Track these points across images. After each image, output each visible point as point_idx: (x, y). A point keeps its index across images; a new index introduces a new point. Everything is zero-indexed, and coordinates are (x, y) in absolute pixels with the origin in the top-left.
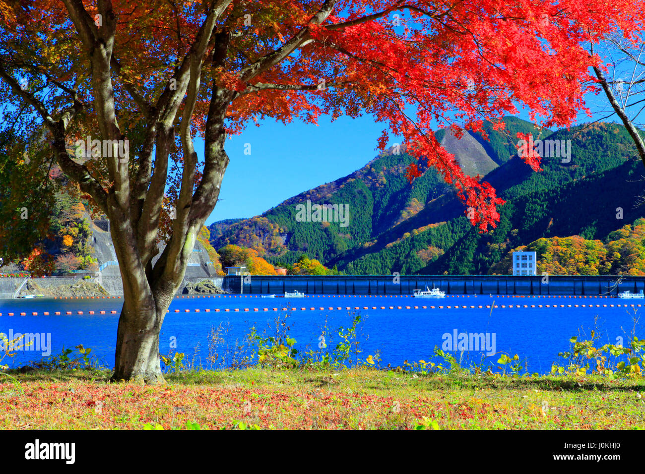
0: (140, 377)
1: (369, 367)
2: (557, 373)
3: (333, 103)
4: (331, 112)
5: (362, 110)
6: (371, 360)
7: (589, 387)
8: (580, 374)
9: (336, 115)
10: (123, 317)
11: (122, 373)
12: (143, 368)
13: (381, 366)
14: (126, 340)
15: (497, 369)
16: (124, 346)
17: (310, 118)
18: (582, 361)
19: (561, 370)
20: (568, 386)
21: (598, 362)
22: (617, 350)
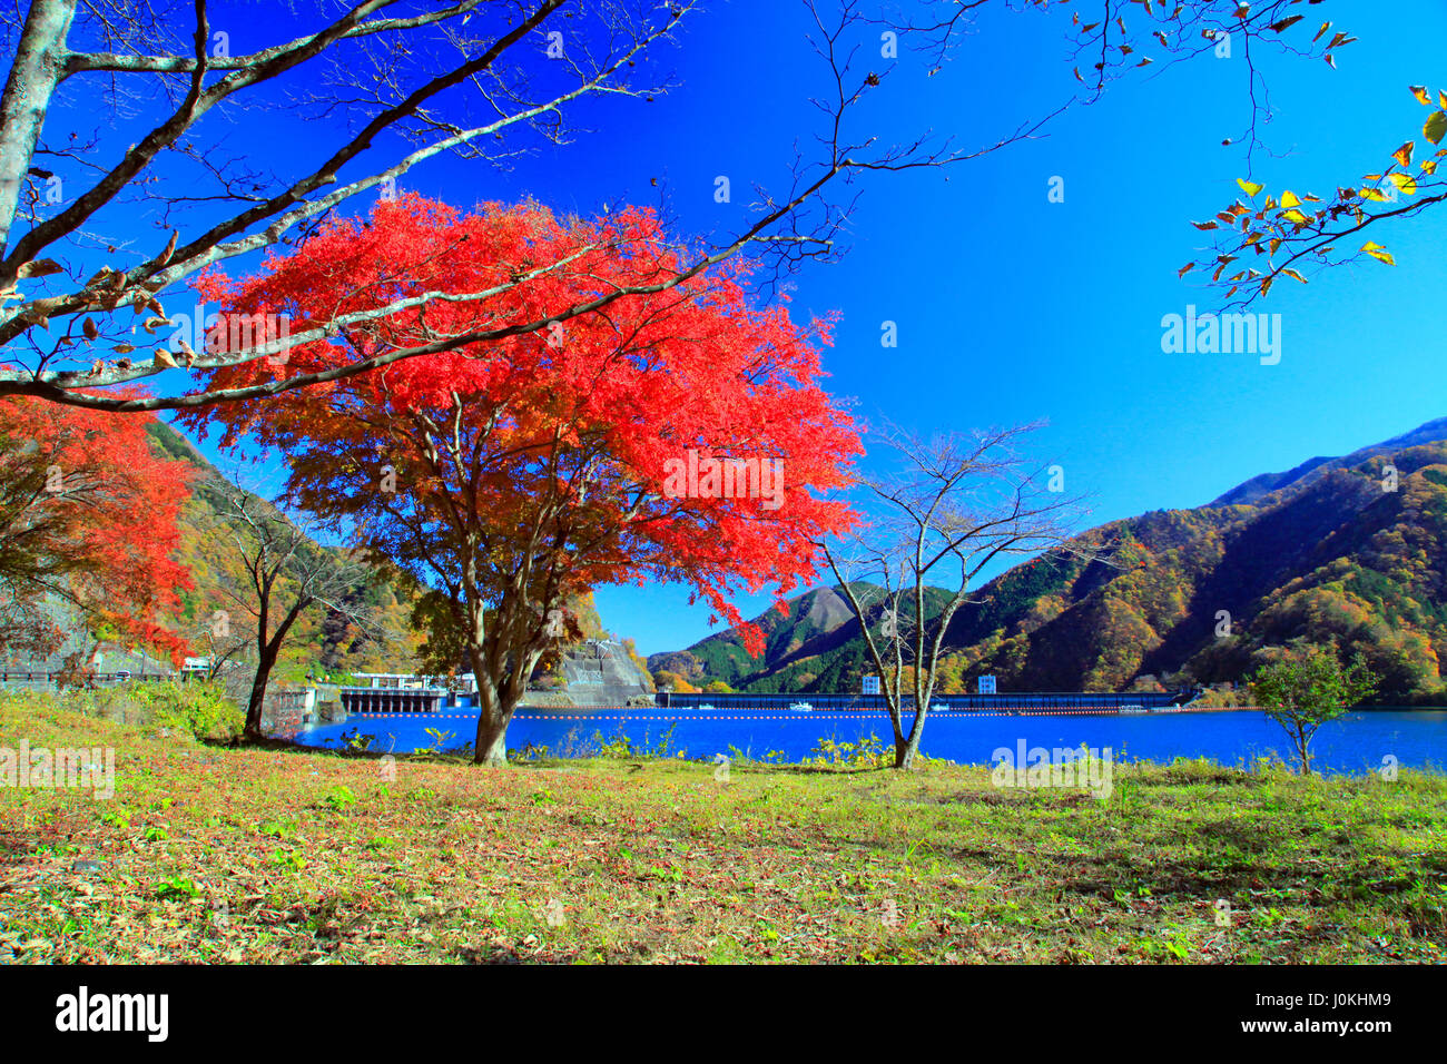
0: (489, 764)
1: (680, 759)
2: (807, 762)
3: (659, 574)
4: (660, 581)
6: (681, 754)
7: (829, 772)
8: (822, 763)
10: (481, 721)
11: (479, 759)
12: (492, 755)
13: (687, 758)
14: (483, 738)
15: (767, 760)
16: (481, 741)
17: (640, 584)
18: (826, 755)
19: (808, 760)
20: (809, 771)
22: (848, 747)
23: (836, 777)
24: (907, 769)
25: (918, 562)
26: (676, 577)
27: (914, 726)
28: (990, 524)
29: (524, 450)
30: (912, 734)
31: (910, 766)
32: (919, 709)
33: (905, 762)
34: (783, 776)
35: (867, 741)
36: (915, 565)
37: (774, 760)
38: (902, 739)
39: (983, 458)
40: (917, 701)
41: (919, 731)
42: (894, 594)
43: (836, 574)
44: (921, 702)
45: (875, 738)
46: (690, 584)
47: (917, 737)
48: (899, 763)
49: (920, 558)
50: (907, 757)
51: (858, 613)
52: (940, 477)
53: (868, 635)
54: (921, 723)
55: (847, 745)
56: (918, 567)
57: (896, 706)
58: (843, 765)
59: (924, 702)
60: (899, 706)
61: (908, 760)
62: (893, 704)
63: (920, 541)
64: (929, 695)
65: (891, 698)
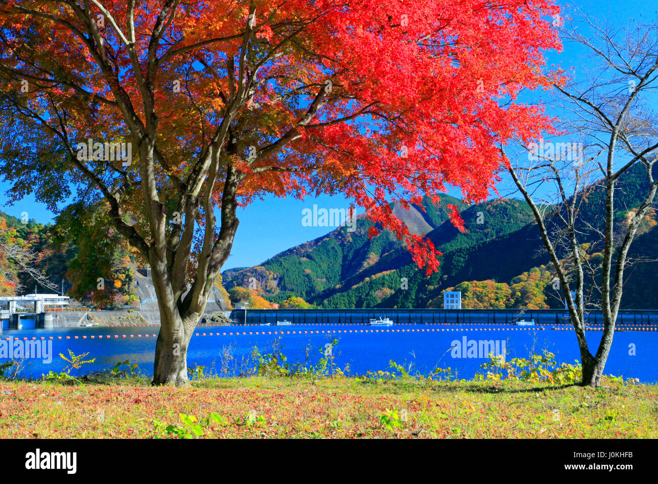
0: (173, 383)
2: (479, 381)
4: (315, 192)
7: (502, 390)
8: (495, 380)
9: (318, 193)
10: (160, 338)
12: (175, 376)
14: (162, 355)
16: (161, 360)
17: (299, 195)
18: (497, 370)
19: (481, 377)
20: (486, 390)
21: (509, 371)
22: (521, 362)
24: (596, 386)
25: (609, 166)
26: (331, 191)
27: (603, 341)
30: (601, 350)
31: (598, 384)
32: (607, 324)
33: (594, 380)
34: (462, 396)
35: (540, 357)
36: (605, 168)
38: (590, 355)
40: (606, 314)
41: (608, 347)
42: (570, 202)
43: (516, 180)
44: (610, 315)
45: (550, 355)
46: (348, 195)
47: (606, 354)
48: (586, 380)
49: (612, 163)
50: (595, 374)
51: (539, 220)
52: (633, 72)
54: (610, 338)
55: (520, 361)
56: (609, 173)
57: (580, 319)
58: (517, 383)
59: (613, 316)
60: (583, 320)
61: (597, 378)
62: (577, 318)
63: (611, 143)
64: (617, 308)
65: (575, 311)
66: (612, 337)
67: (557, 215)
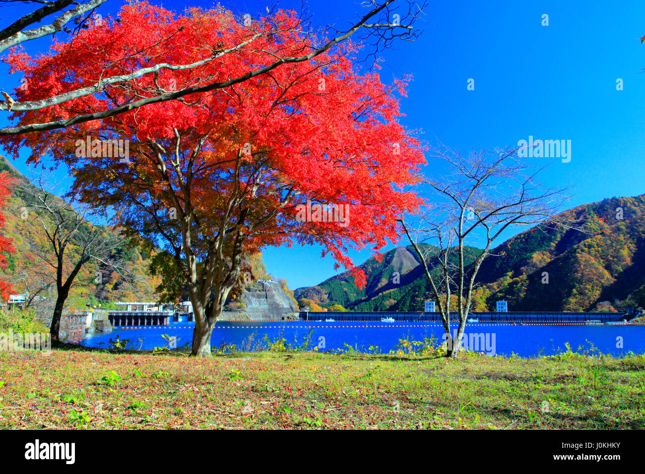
0: (201, 355)
1: (316, 351)
2: (392, 353)
3: (301, 240)
4: (301, 244)
5: (315, 242)
7: (406, 359)
8: (400, 354)
11: (195, 353)
12: (202, 350)
14: (196, 339)
15: (368, 352)
16: (195, 341)
17: (289, 246)
18: (404, 349)
19: (393, 352)
20: (394, 359)
21: (409, 349)
22: (417, 343)
23: (411, 363)
24: (455, 358)
25: (460, 230)
26: (311, 242)
27: (459, 331)
28: (505, 207)
29: (219, 164)
31: (456, 356)
32: (461, 321)
33: (452, 353)
34: (378, 362)
36: (458, 232)
37: (372, 352)
39: (501, 165)
40: (460, 316)
41: (461, 335)
42: (445, 250)
43: (410, 238)
44: (462, 316)
48: (449, 354)
49: (461, 228)
50: (454, 350)
51: (423, 261)
52: (474, 178)
53: (429, 275)
56: (460, 234)
57: (447, 319)
58: (414, 355)
59: (464, 317)
60: (449, 319)
61: (455, 353)
62: (445, 318)
63: (461, 217)
64: (467, 312)
65: (443, 314)
66: (464, 329)
67: (437, 258)
